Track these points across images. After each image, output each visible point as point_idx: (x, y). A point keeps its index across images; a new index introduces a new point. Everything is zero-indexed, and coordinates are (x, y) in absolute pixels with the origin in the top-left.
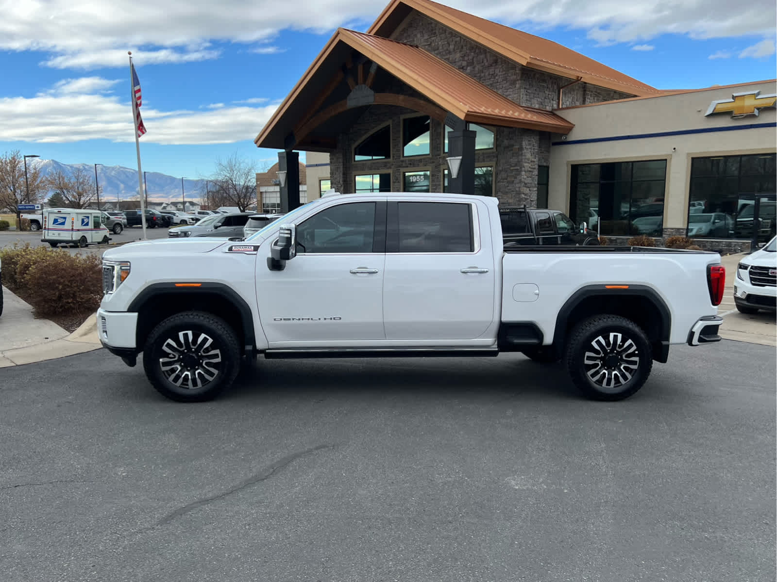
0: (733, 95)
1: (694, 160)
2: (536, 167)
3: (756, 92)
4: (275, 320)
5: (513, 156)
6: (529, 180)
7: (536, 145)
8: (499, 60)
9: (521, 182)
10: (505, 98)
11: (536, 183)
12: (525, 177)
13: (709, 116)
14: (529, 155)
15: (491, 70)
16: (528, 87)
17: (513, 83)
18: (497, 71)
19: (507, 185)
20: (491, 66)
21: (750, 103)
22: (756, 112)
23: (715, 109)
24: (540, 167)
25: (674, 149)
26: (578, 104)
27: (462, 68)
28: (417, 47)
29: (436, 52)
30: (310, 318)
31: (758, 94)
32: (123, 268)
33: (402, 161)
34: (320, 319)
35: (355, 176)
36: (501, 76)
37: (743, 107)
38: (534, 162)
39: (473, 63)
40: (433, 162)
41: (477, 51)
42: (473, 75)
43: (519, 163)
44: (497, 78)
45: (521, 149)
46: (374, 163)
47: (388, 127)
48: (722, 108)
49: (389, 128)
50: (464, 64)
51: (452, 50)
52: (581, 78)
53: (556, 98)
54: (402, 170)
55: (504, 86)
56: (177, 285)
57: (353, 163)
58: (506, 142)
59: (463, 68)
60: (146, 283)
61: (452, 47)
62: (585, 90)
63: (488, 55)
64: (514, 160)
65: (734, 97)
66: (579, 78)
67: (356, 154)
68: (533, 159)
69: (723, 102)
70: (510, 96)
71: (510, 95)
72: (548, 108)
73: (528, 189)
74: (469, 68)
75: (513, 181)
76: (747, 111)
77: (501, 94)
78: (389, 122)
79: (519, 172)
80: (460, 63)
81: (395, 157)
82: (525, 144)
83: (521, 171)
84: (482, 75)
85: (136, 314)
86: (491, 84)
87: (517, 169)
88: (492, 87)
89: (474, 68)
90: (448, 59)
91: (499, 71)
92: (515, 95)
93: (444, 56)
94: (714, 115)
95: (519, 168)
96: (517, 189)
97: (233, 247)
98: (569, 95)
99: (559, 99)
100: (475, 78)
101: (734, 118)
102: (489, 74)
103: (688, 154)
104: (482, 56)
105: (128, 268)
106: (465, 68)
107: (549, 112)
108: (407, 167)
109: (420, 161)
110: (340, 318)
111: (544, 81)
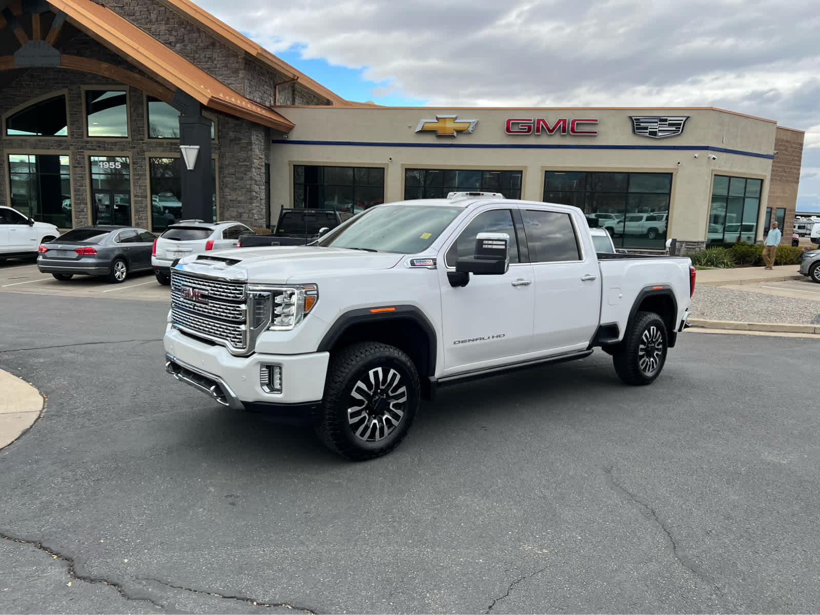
0: (437, 117)
1: (407, 170)
2: (263, 164)
3: (454, 116)
4: (455, 343)
5: (241, 150)
6: (258, 178)
7: (262, 141)
8: (217, 44)
9: (251, 179)
10: (227, 86)
11: (264, 181)
12: (255, 174)
13: (418, 132)
14: (257, 151)
15: (207, 53)
16: (250, 78)
17: (236, 72)
18: (215, 55)
19: (236, 181)
20: (208, 48)
21: (450, 125)
22: (455, 134)
23: (423, 127)
24: (266, 164)
25: (391, 159)
26: (289, 103)
27: (168, 44)
28: (103, 5)
29: (131, 18)
30: (482, 337)
31: (456, 118)
32: (308, 293)
33: (87, 142)
34: (489, 338)
35: (8, 155)
36: (220, 62)
37: (445, 128)
38: (262, 158)
39: (183, 41)
40: (134, 147)
41: (188, 28)
42: (183, 53)
43: (249, 159)
44: (215, 62)
45: (250, 143)
46: (40, 141)
47: (61, 99)
48: (429, 127)
49: (64, 99)
50: (172, 39)
51: (154, 20)
52: (298, 78)
53: (272, 94)
54: (87, 153)
55: (225, 73)
56: (373, 311)
57: (4, 137)
58: (232, 135)
59: (170, 43)
60: (340, 311)
61: (153, 16)
62: (294, 91)
63: (203, 35)
64: (243, 155)
65: (437, 119)
66: (296, 78)
67: (8, 127)
68: (261, 156)
69: (428, 121)
70: (233, 86)
71: (232, 84)
72: (267, 104)
73: (258, 187)
74: (178, 45)
75: (243, 178)
76: (448, 132)
77: (221, 81)
78: (65, 92)
79: (249, 168)
80: (163, 38)
81: (75, 136)
82: (254, 138)
83: (251, 167)
84: (197, 56)
85: (327, 354)
86: (209, 68)
87: (247, 166)
88: (210, 71)
89: (185, 46)
90: (149, 30)
91: (216, 54)
92: (239, 85)
93: (143, 25)
94: (423, 132)
95: (248, 164)
96: (248, 186)
97: (415, 261)
98: (283, 93)
99: (275, 95)
100: (188, 58)
101: (440, 137)
102: (205, 57)
103: (402, 165)
104: (195, 35)
105: (315, 292)
106: (173, 44)
107: (269, 108)
108: (95, 150)
109: (115, 144)
110: (504, 335)
111: (263, 75)
